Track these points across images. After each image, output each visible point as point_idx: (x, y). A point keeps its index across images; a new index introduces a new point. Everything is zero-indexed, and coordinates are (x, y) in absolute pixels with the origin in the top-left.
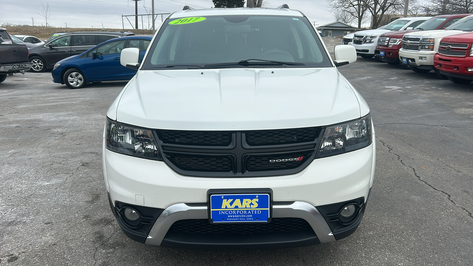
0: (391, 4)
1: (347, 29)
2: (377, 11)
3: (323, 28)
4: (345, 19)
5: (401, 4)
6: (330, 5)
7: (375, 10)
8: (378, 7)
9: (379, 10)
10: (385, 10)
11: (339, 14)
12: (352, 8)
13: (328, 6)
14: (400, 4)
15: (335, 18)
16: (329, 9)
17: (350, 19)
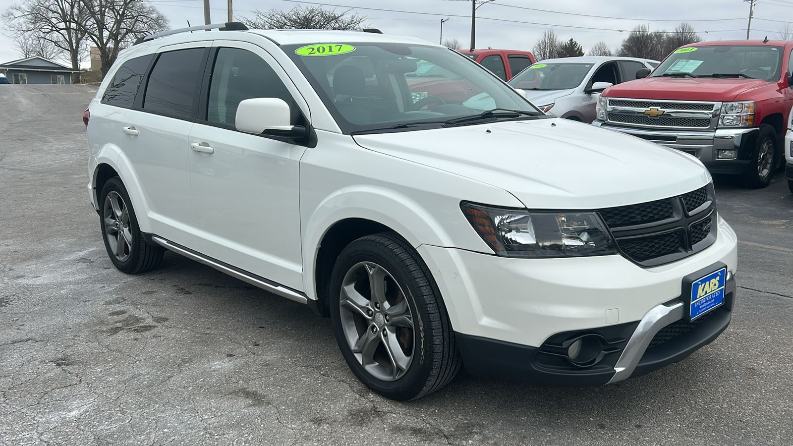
0: (128, 31)
1: (56, 71)
2: (105, 41)
3: (8, 69)
4: (42, 53)
5: (146, 32)
6: (10, 27)
7: (101, 40)
8: (106, 34)
9: (108, 40)
10: (120, 41)
11: (26, 44)
12: (55, 34)
13: (6, 27)
14: (143, 32)
15: (21, 50)
16: (9, 33)
17: (52, 53)
